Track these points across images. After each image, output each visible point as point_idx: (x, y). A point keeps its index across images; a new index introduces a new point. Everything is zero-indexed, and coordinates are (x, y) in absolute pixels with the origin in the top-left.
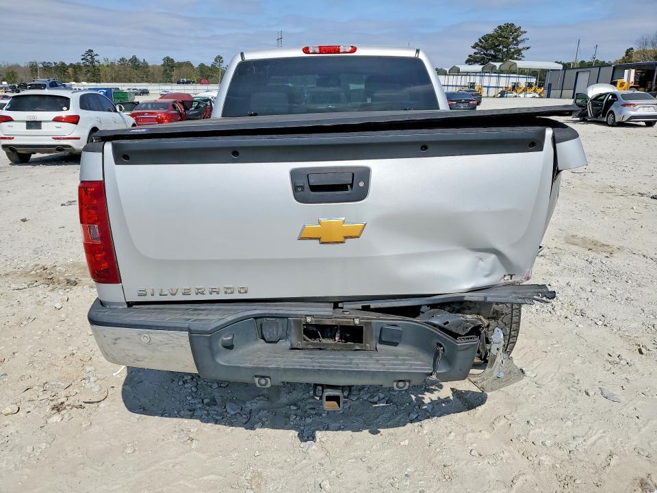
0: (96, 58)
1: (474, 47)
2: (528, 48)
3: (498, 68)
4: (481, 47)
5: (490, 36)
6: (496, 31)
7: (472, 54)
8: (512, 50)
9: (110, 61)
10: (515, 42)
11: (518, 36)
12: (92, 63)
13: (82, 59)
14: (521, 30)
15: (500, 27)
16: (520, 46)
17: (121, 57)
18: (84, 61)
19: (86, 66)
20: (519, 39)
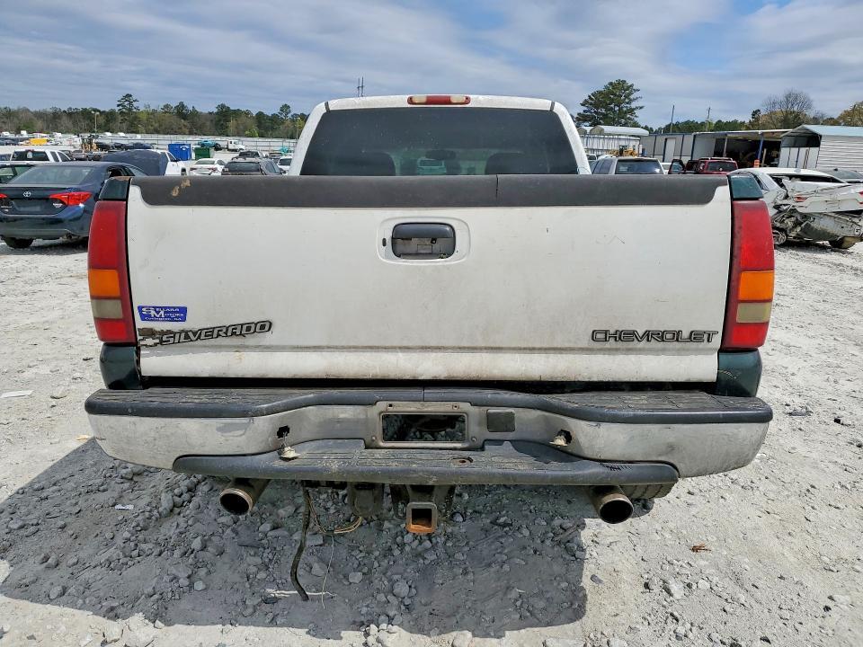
0: (135, 104)
1: (582, 105)
2: (641, 108)
3: (588, 131)
4: (591, 104)
5: (600, 93)
6: (606, 87)
7: (582, 112)
8: (625, 109)
9: (152, 108)
10: (627, 100)
11: (630, 94)
12: (130, 110)
13: (118, 105)
14: (634, 87)
15: (611, 84)
16: (633, 105)
17: (165, 104)
18: (121, 107)
19: (122, 113)
20: (632, 97)
